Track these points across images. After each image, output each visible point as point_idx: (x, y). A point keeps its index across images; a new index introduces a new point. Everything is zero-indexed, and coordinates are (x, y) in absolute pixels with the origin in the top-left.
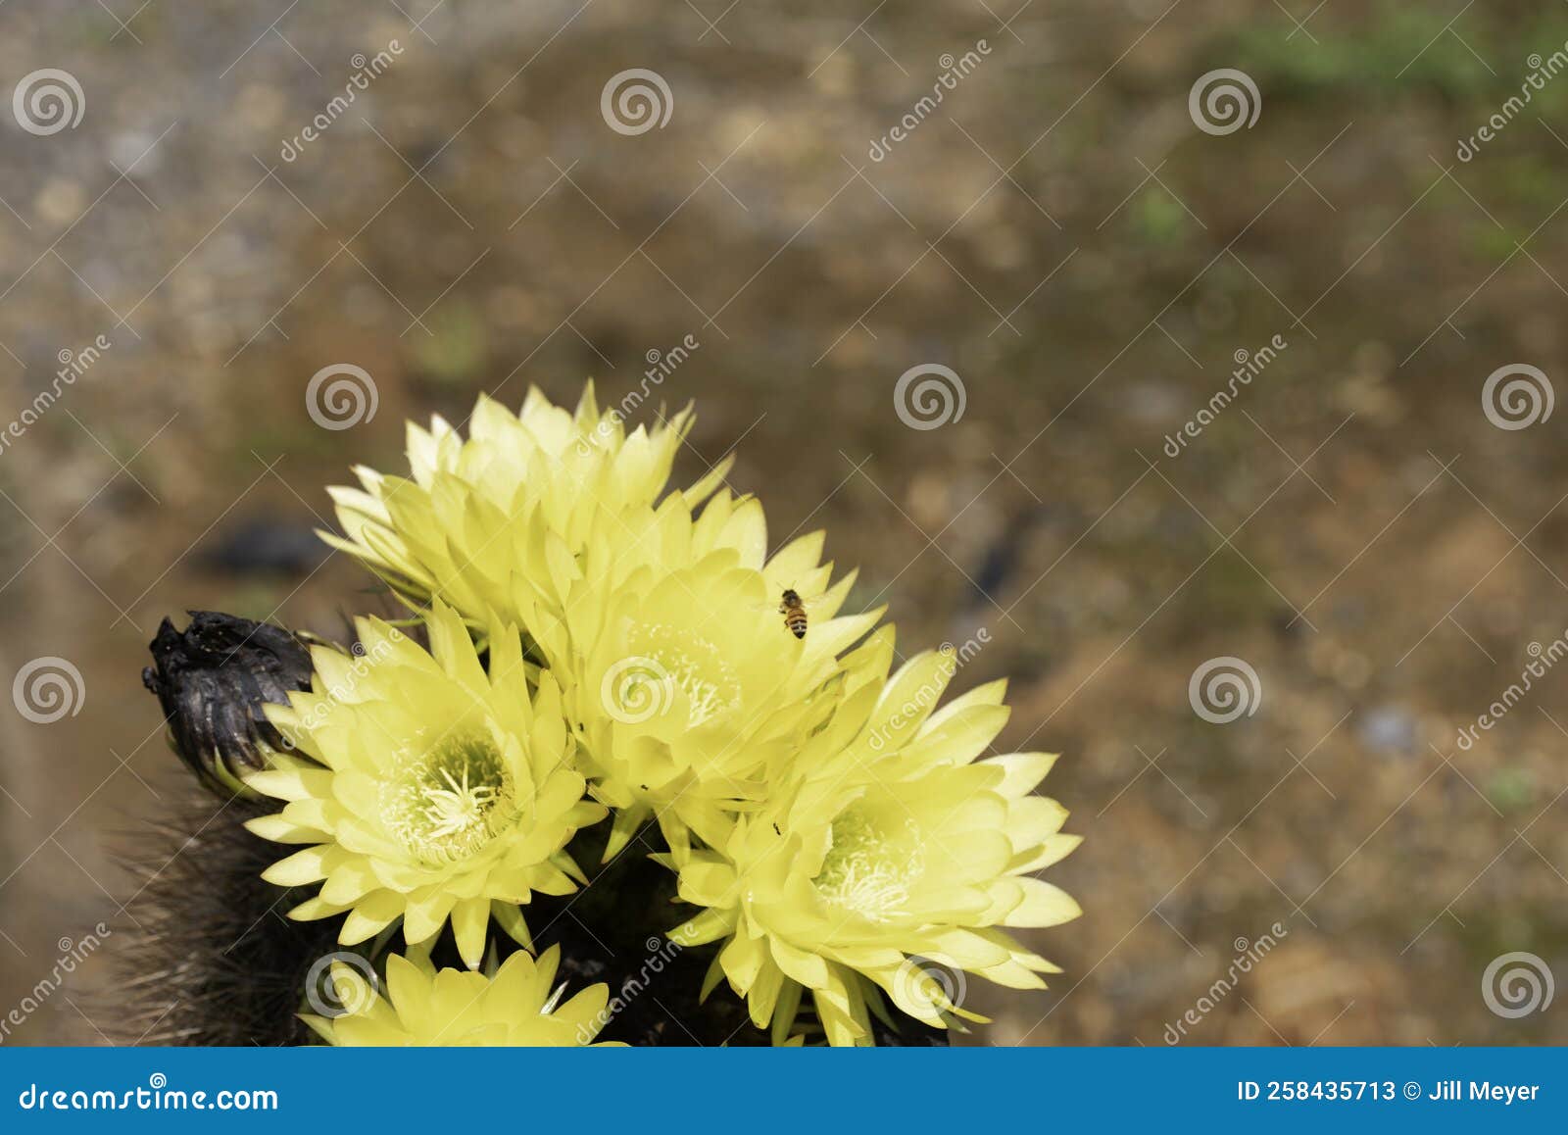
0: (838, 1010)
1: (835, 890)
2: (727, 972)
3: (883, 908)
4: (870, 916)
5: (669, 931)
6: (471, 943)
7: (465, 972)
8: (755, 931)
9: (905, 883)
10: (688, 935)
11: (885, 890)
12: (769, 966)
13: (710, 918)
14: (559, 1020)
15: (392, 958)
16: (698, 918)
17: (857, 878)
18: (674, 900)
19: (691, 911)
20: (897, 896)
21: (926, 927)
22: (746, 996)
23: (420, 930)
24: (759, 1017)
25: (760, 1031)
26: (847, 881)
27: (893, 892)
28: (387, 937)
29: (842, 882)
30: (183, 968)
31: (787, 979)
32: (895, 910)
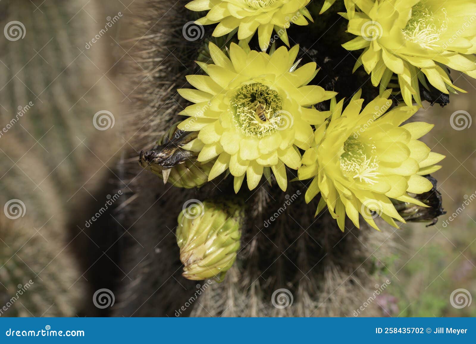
0: (406, 83)
1: (411, 33)
2: (364, 63)
3: (429, 43)
4: (423, 46)
5: (343, 44)
6: (264, 41)
7: (260, 52)
8: (377, 47)
9: (439, 33)
10: (349, 46)
11: (430, 35)
12: (381, 62)
13: (360, 40)
14: (296, 75)
15: (233, 44)
16: (355, 39)
17: (420, 30)
18: (346, 31)
19: (352, 37)
20: (435, 38)
21: (446, 52)
22: (371, 73)
23: (245, 34)
24: (375, 82)
25: (375, 87)
26: (416, 30)
27: (434, 36)
28: (233, 34)
29: (414, 30)
30: (159, 35)
31: (387, 68)
32: (434, 44)
